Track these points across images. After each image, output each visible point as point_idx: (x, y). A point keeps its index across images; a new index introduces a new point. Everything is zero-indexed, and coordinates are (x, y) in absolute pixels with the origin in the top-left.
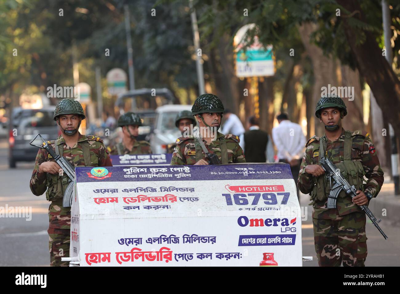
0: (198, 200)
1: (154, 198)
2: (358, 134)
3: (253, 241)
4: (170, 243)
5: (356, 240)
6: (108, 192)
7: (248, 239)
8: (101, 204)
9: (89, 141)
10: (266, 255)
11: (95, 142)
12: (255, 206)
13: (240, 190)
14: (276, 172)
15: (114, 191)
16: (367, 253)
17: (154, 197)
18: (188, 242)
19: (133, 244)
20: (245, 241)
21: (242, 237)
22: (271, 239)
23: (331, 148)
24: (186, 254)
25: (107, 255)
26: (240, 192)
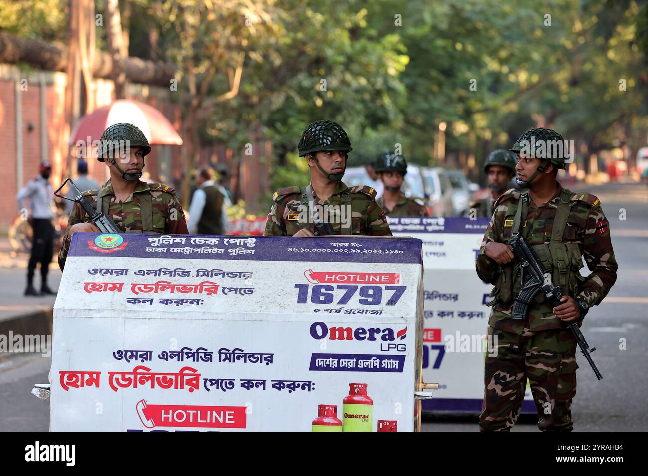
0: (252, 292)
1: (181, 287)
2: (581, 199)
3: (334, 363)
4: (198, 361)
5: (557, 370)
6: (111, 273)
7: (325, 360)
8: (93, 292)
9: (153, 191)
10: (355, 386)
11: (161, 193)
12: (343, 306)
13: (327, 280)
14: (396, 251)
15: (122, 272)
16: (575, 392)
17: (182, 285)
18: (227, 361)
19: (136, 359)
20: (320, 362)
21: (315, 356)
22: (364, 361)
23: (534, 217)
24: (222, 380)
25: (95, 376)
26: (327, 282)
